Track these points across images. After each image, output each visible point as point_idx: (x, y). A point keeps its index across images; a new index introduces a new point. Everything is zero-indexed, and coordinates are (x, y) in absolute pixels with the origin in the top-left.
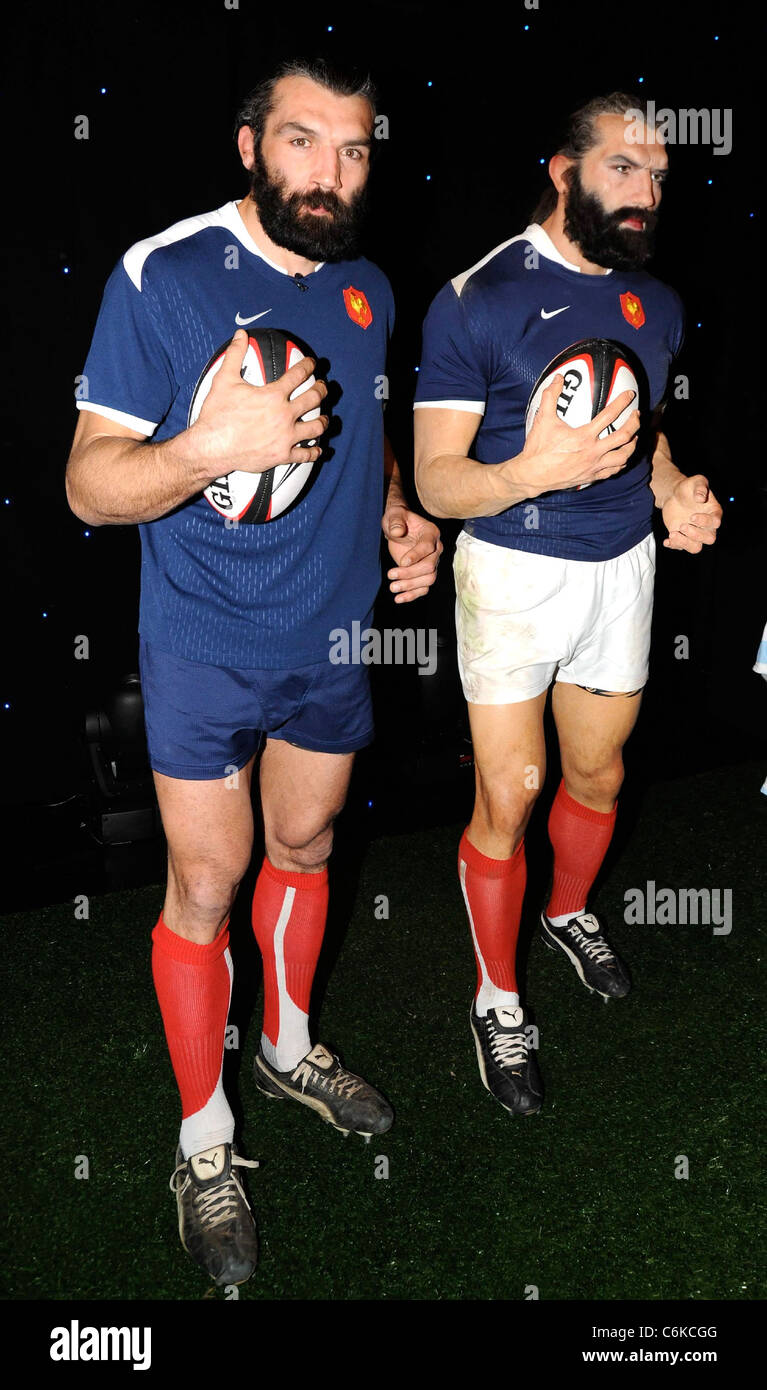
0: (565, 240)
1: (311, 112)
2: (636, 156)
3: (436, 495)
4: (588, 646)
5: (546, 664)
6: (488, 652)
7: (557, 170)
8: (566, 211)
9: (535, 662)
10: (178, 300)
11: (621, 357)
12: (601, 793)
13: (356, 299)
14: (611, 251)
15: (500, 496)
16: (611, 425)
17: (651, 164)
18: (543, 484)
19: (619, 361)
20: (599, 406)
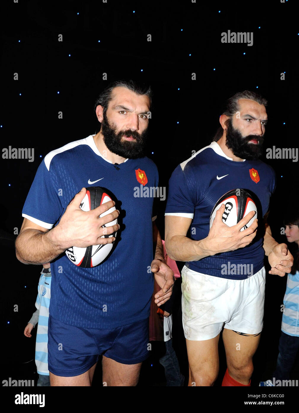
0: (226, 148)
1: (128, 101)
2: (254, 115)
3: (173, 252)
4: (237, 315)
5: (219, 324)
6: (194, 318)
7: (223, 120)
8: (227, 136)
9: (214, 323)
10: (64, 174)
11: (249, 197)
12: (244, 377)
13: (141, 174)
14: (245, 152)
15: (199, 254)
16: (245, 226)
17: (261, 118)
18: (216, 250)
19: (248, 198)
20: (240, 217)
